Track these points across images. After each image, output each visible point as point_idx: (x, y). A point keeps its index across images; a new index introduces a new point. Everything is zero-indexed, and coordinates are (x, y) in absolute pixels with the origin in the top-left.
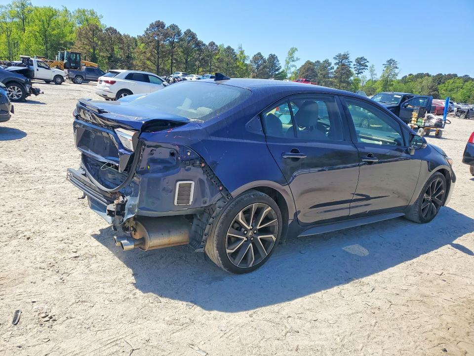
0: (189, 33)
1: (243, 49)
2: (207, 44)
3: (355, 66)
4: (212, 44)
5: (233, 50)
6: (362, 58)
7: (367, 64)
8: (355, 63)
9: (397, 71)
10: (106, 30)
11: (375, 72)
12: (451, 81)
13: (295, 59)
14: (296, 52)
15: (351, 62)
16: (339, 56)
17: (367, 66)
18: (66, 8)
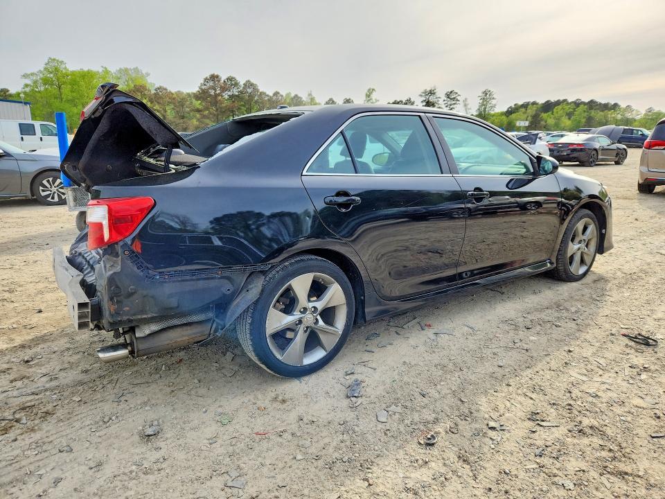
0: (249, 84)
1: (314, 95)
2: (271, 94)
3: (446, 102)
4: (276, 94)
5: (301, 98)
6: (451, 92)
7: (458, 98)
8: (445, 99)
9: (494, 102)
10: (156, 90)
11: (469, 107)
12: (560, 107)
13: (374, 101)
14: (374, 93)
15: (439, 98)
16: (425, 92)
17: (458, 100)
18: (106, 68)
